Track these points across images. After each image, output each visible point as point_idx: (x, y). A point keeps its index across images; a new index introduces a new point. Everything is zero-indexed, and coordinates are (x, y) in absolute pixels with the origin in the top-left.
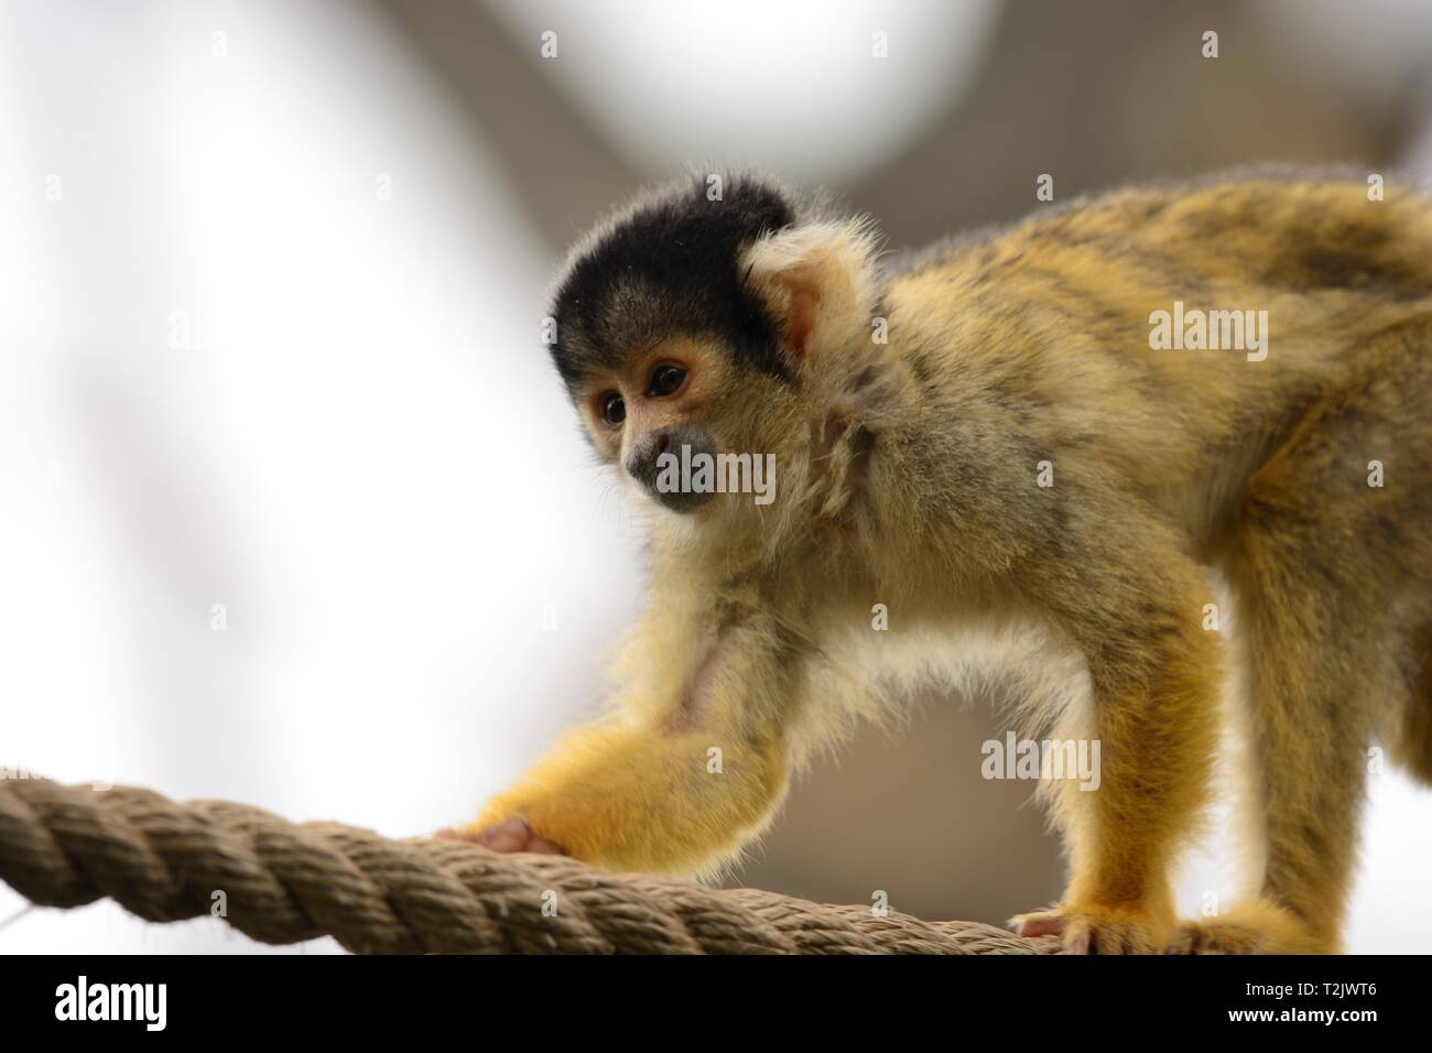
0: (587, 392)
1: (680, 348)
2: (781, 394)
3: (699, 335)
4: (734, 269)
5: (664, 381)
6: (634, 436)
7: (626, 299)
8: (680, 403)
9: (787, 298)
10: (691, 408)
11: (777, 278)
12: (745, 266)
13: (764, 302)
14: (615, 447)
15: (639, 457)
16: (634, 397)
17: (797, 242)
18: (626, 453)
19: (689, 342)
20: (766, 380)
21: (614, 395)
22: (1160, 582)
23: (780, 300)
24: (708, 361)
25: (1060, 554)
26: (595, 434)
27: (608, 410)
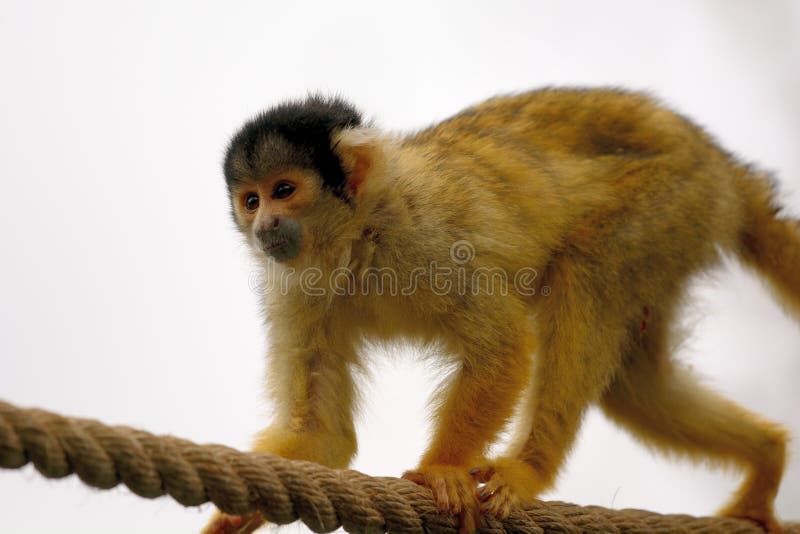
0: (240, 190)
1: (294, 175)
2: (343, 210)
3: (306, 171)
4: (328, 141)
5: (282, 191)
6: (262, 216)
7: (272, 145)
8: (289, 203)
9: (354, 162)
10: (294, 207)
11: (351, 150)
12: (335, 141)
13: (342, 161)
14: (250, 222)
15: (262, 227)
16: (265, 197)
17: (365, 134)
18: (256, 225)
19: (300, 174)
20: (337, 201)
21: (254, 195)
22: (510, 330)
23: (349, 162)
24: (309, 184)
25: (467, 308)
26: (239, 215)
27: (250, 202)
